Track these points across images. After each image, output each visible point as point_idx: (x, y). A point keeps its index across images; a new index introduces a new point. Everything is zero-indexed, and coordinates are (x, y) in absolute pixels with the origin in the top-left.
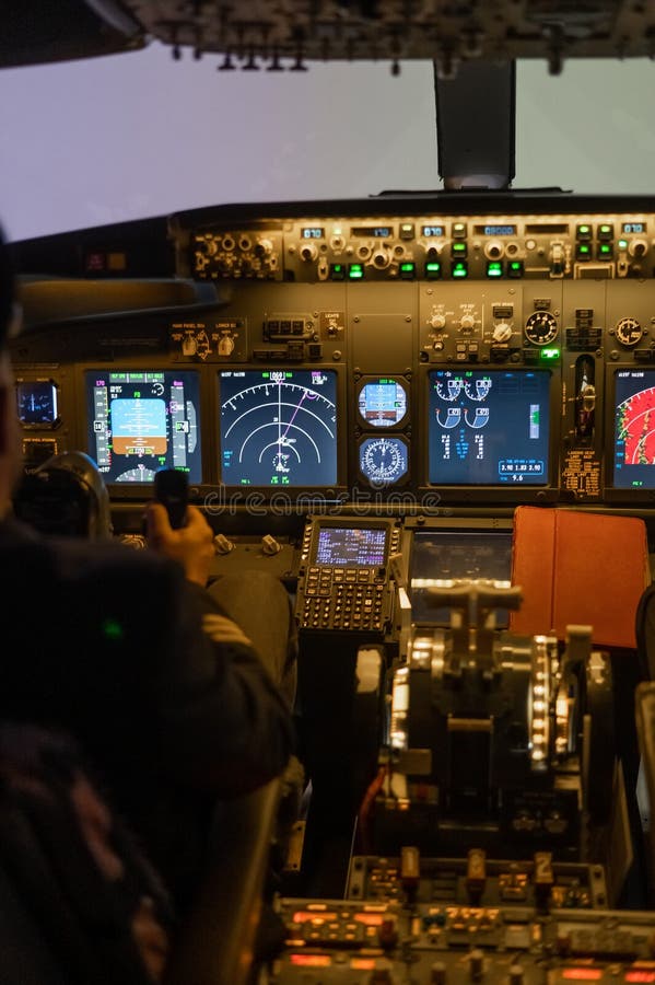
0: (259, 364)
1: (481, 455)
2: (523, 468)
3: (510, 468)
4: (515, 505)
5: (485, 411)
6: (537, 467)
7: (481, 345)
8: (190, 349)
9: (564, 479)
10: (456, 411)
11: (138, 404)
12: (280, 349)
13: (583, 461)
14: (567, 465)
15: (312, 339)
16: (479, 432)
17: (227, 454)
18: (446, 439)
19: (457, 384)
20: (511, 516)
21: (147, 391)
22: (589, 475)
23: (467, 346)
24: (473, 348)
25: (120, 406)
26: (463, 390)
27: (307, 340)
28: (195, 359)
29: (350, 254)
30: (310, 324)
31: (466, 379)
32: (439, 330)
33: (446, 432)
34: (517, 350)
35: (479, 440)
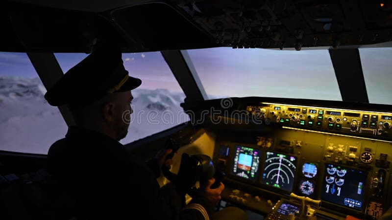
0: (277, 152)
1: (339, 194)
2: (353, 203)
3: (348, 201)
4: (348, 214)
5: (342, 180)
6: (359, 204)
7: (344, 159)
8: (260, 144)
9: (368, 211)
10: (332, 178)
11: (246, 156)
12: (283, 148)
13: (376, 206)
14: (370, 206)
15: (292, 147)
16: (339, 187)
17: (264, 175)
18: (328, 186)
19: (335, 169)
20: (345, 217)
21: (249, 153)
22: (378, 212)
23: (339, 158)
24: (341, 159)
25: (241, 155)
26: (336, 172)
27: (291, 147)
28: (261, 146)
29: (287, 116)
30: (292, 143)
31: (338, 169)
32: (330, 151)
33: (329, 184)
34: (357, 163)
35: (339, 189)
